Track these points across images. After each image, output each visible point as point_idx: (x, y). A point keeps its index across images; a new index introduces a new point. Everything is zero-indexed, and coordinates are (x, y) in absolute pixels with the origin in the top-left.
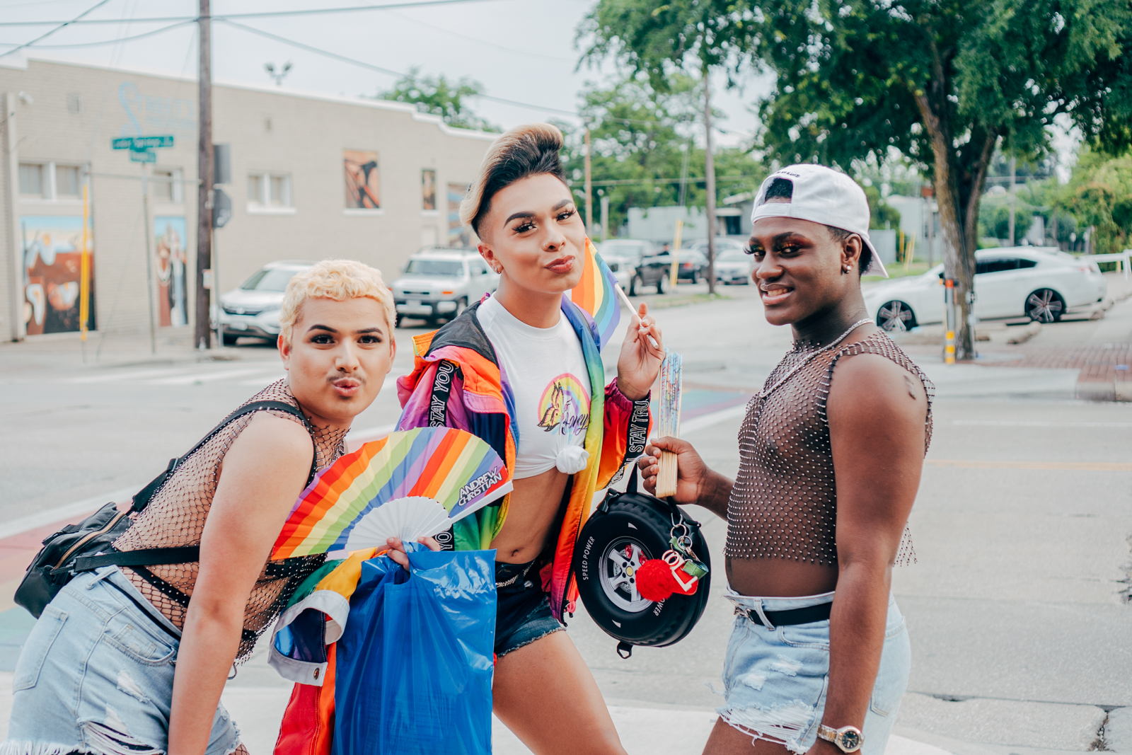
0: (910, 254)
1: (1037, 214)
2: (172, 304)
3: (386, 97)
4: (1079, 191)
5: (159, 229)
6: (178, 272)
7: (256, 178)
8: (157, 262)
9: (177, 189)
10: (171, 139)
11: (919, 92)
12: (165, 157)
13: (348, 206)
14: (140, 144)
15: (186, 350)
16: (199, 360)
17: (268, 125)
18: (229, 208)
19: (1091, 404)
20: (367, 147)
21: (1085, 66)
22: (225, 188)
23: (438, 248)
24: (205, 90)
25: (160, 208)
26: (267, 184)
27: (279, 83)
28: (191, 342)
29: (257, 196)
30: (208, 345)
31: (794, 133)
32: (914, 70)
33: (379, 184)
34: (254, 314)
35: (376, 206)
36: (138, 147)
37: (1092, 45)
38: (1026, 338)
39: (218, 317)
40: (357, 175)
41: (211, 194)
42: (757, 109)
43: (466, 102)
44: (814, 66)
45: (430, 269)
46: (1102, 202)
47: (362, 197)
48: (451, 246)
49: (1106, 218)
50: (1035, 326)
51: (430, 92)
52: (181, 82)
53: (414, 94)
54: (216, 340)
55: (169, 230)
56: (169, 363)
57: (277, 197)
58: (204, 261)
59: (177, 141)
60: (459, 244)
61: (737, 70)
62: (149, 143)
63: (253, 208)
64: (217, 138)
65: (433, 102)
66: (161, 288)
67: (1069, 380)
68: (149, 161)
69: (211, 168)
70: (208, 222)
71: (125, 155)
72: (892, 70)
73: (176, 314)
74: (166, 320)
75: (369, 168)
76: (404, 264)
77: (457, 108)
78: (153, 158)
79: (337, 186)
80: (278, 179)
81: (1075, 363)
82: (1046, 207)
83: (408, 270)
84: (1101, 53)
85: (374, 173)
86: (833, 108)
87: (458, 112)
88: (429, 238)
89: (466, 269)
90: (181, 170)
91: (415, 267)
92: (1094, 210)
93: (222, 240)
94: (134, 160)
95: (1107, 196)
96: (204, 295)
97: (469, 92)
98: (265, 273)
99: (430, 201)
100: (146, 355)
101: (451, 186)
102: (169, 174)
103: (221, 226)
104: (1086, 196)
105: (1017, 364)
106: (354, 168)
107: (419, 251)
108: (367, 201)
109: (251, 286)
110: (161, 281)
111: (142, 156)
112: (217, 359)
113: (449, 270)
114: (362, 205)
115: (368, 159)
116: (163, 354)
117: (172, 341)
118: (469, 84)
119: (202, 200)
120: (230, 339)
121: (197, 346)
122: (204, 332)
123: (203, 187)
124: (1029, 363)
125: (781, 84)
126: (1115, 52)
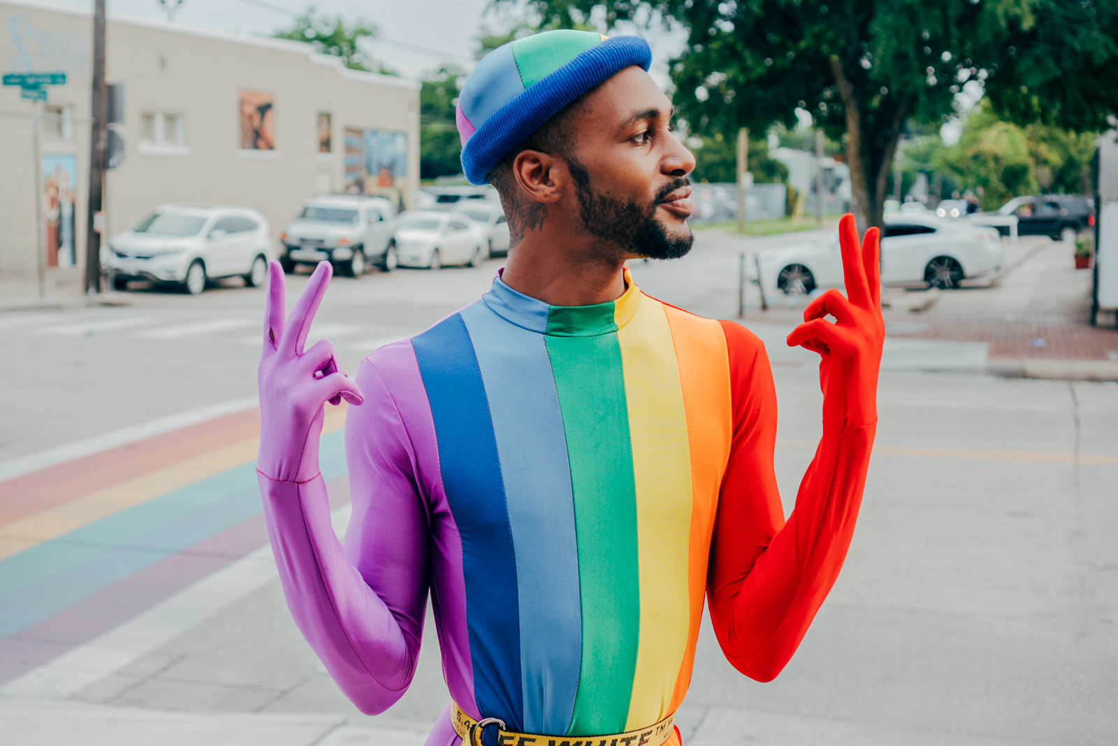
0: (800, 208)
1: (921, 171)
2: (59, 244)
3: (282, 36)
4: (969, 153)
5: (48, 167)
6: (67, 211)
7: (148, 117)
8: (45, 201)
9: (68, 128)
10: (63, 77)
11: (835, 58)
12: (55, 94)
13: (243, 147)
14: (31, 81)
15: (74, 293)
16: (90, 305)
17: (163, 63)
18: (122, 148)
19: (1002, 382)
20: (263, 88)
21: (997, 35)
22: (118, 128)
23: (333, 193)
24: (99, 26)
25: (50, 145)
26: (159, 125)
27: (171, 17)
28: (80, 286)
29: (148, 134)
30: (98, 290)
31: (701, 93)
32: (830, 35)
33: (274, 126)
34: (146, 258)
35: (270, 147)
36: (30, 84)
37: (1006, 13)
38: (927, 306)
39: (108, 259)
40: (251, 117)
41: (103, 135)
42: (667, 68)
43: (363, 43)
44: (727, 27)
45: (325, 215)
46: (992, 164)
47: (256, 138)
48: (346, 191)
49: (995, 180)
50: (934, 293)
51: (327, 32)
52: (74, 17)
53: (310, 34)
54: (106, 284)
55: (58, 169)
56: (57, 308)
57: (170, 135)
58: (96, 203)
59: (70, 79)
60: (354, 189)
61: (647, 27)
62: (41, 80)
63: (145, 147)
64: (111, 77)
65: (330, 42)
66: (50, 229)
67: (977, 355)
68: (40, 97)
69: (104, 108)
70: (100, 163)
71: (15, 91)
72: (807, 32)
73: (64, 255)
74: (53, 261)
75: (264, 109)
76: (299, 209)
77: (353, 48)
78: (44, 96)
79: (232, 127)
80: (171, 119)
81: (981, 337)
82: (931, 165)
83: (304, 215)
84: (1014, 23)
85: (269, 114)
86: (744, 69)
87: (353, 53)
88: (324, 183)
89: (363, 217)
90: (71, 106)
91: (311, 213)
92: (983, 172)
93: (114, 181)
94: (24, 96)
95: (997, 159)
96: (95, 239)
97: (365, 33)
98: (155, 216)
99: (326, 145)
100: (32, 298)
101: (350, 130)
102: (59, 111)
103: (114, 167)
104: (976, 157)
105: (922, 336)
106: (250, 109)
107: (315, 196)
108: (261, 143)
109: (143, 229)
110: (49, 221)
111: (33, 93)
112: (108, 305)
113: (347, 217)
114: (256, 147)
115: (263, 100)
116: (52, 297)
117: (61, 284)
118: (366, 27)
119: (95, 139)
120: (121, 282)
121: (87, 289)
122: (94, 276)
123: (96, 127)
124: (935, 334)
125: (692, 41)
126: (1028, 23)
